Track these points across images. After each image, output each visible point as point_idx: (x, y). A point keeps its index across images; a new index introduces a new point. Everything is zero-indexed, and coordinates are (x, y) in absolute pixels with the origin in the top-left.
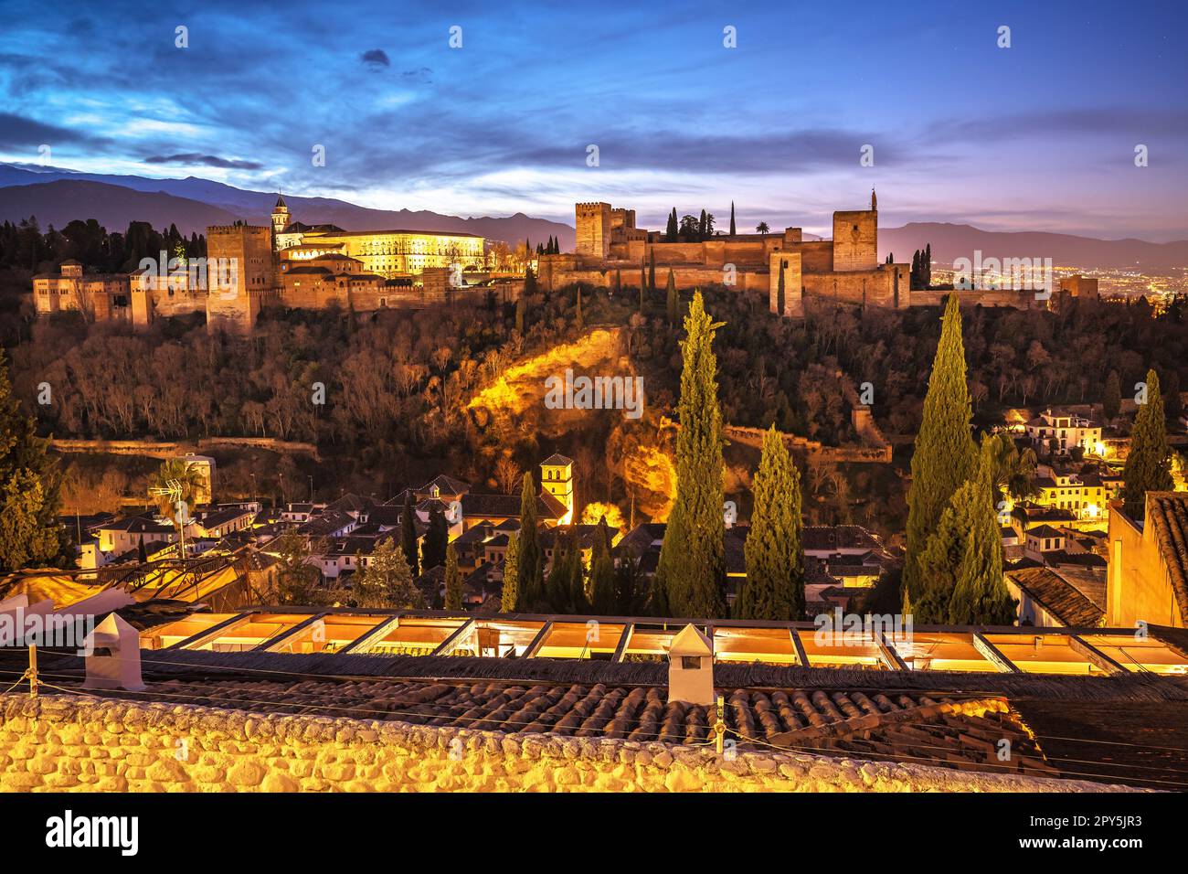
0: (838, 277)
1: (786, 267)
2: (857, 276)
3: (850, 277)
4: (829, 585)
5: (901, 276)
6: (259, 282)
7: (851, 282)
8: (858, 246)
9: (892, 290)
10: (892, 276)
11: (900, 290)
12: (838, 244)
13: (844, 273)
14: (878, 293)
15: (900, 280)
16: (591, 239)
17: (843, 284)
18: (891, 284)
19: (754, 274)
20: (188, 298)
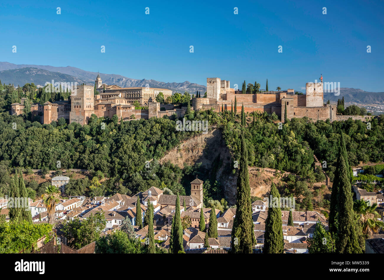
0: (308, 109)
1: (288, 104)
2: (315, 109)
3: (313, 109)
4: (303, 236)
5: (333, 109)
6: (89, 107)
7: (313, 111)
8: (316, 97)
9: (329, 115)
10: (329, 109)
11: (332, 115)
12: (308, 96)
13: (310, 108)
14: (324, 116)
15: (332, 110)
16: (213, 92)
17: (310, 112)
18: (329, 112)
19: (275, 107)
20: (63, 113)
